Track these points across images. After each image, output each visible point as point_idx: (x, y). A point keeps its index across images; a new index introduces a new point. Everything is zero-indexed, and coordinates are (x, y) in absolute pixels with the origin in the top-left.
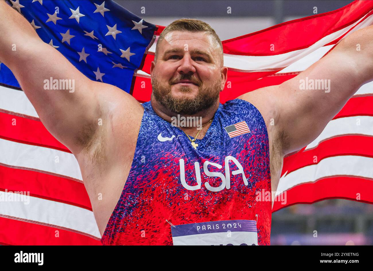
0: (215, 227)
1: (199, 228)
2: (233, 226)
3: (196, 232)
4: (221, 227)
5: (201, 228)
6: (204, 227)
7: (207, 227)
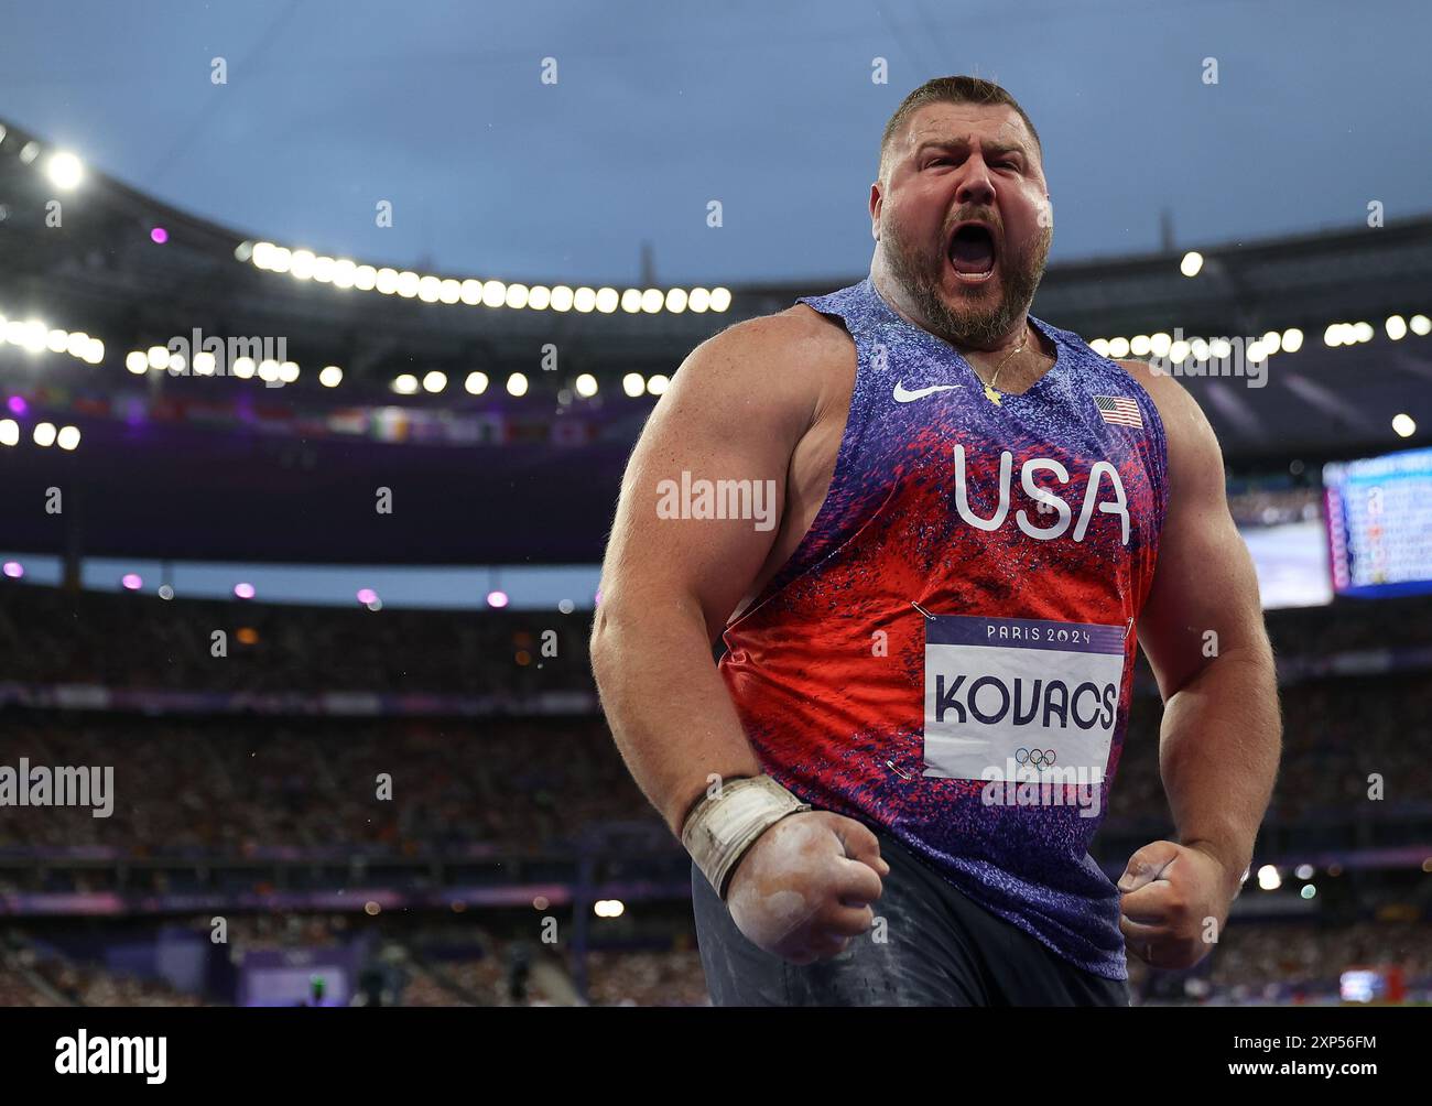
0: (1030, 634)
1: (991, 630)
2: (1071, 638)
3: (985, 641)
4: (1044, 635)
5: (997, 632)
6: (1004, 630)
7: (1010, 632)
